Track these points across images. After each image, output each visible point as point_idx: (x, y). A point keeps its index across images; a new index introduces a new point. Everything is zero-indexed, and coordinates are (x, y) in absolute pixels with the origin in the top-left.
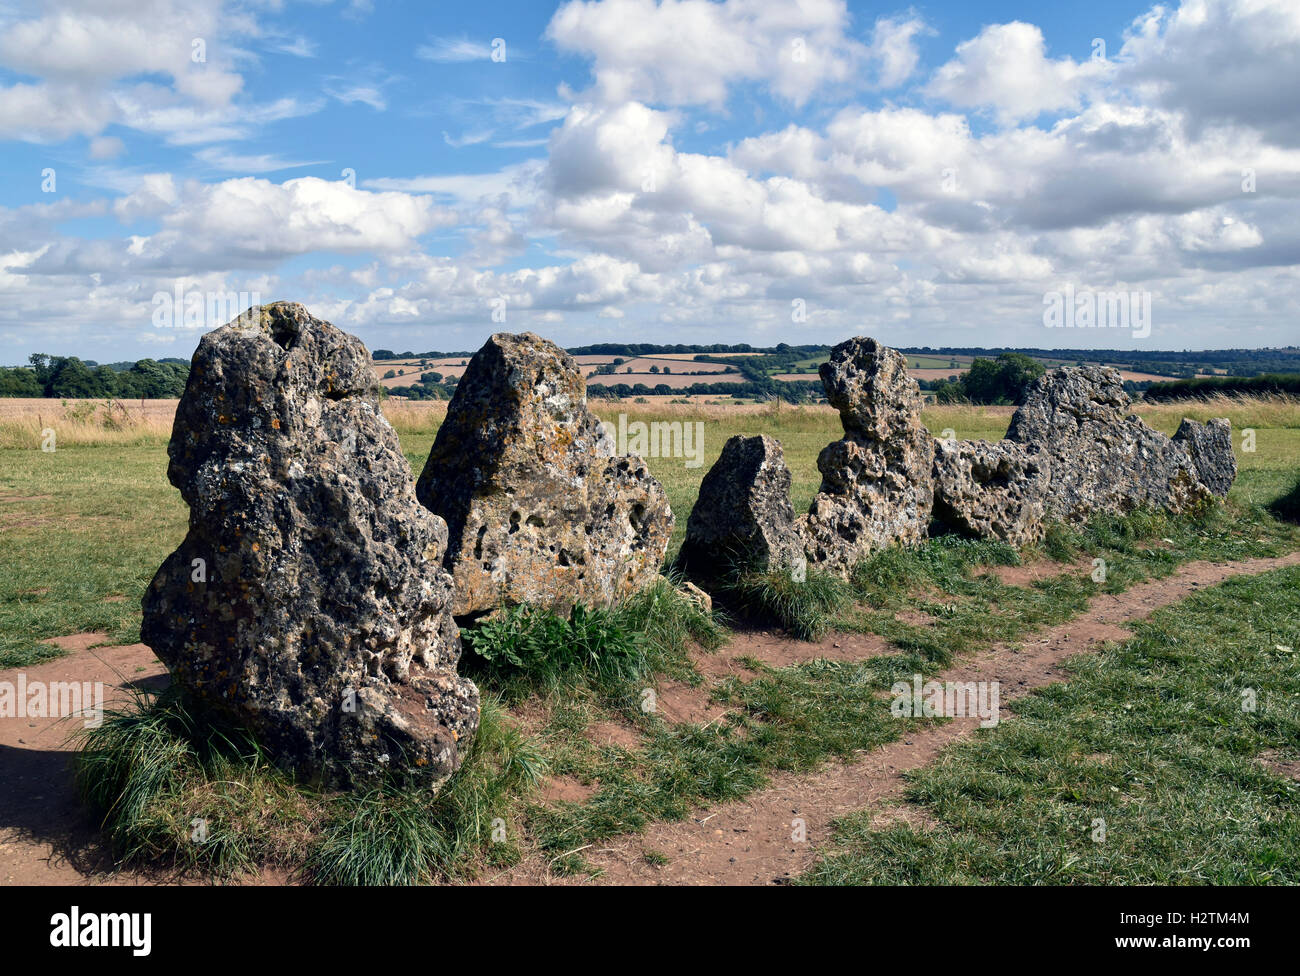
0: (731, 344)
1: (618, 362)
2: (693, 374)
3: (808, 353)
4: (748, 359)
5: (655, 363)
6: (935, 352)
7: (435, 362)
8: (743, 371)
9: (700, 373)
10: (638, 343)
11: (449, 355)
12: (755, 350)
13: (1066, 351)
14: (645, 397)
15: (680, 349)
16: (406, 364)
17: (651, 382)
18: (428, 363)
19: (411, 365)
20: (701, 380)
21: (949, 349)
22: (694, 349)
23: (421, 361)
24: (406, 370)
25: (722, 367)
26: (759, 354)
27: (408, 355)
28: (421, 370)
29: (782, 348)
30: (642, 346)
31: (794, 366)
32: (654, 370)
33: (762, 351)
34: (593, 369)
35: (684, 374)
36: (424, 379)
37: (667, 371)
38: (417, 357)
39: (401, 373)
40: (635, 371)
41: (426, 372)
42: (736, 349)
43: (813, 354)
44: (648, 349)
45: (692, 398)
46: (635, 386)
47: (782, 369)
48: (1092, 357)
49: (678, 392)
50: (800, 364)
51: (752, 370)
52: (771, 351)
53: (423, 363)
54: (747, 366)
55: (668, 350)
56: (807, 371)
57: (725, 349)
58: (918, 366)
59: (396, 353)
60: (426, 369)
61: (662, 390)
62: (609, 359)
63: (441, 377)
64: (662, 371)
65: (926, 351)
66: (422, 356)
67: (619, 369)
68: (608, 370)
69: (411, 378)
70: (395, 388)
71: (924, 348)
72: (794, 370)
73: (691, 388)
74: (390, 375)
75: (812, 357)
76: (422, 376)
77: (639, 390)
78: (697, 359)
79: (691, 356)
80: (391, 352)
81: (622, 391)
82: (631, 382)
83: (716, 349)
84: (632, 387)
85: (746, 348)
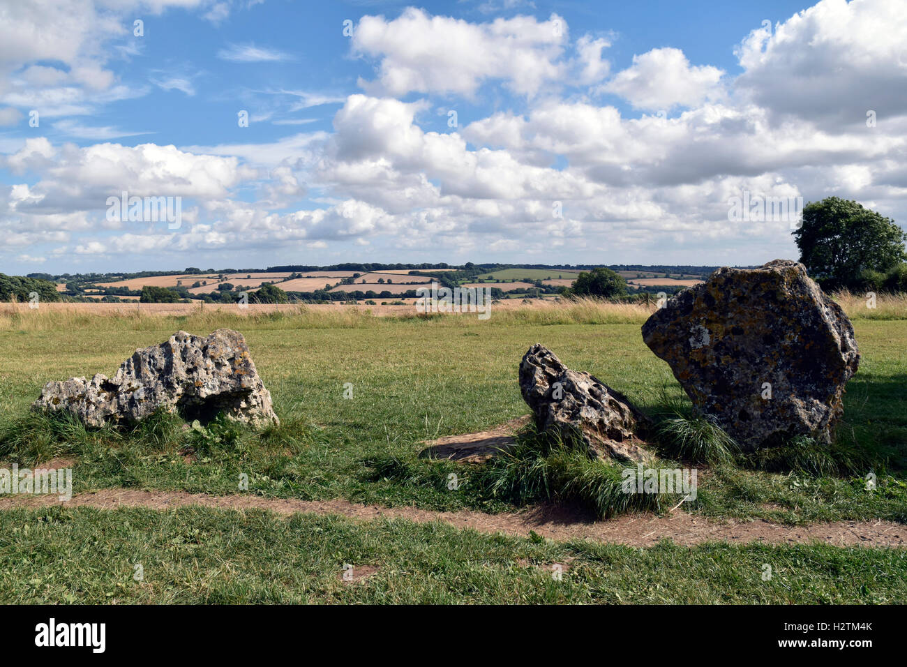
0: (434, 263)
1: (356, 276)
2: (408, 284)
3: (486, 269)
4: (446, 273)
5: (382, 276)
6: (573, 268)
7: (229, 276)
8: (441, 281)
9: (412, 283)
10: (370, 263)
11: (240, 271)
12: (450, 267)
13: (660, 267)
14: (374, 300)
15: (399, 267)
16: (208, 278)
17: (378, 289)
18: (224, 277)
19: (212, 278)
20: (412, 288)
21: (583, 266)
22: (409, 267)
23: (219, 276)
24: (208, 281)
25: (427, 279)
26: (453, 270)
27: (212, 271)
28: (219, 281)
29: (469, 266)
30: (373, 265)
31: (477, 278)
32: (381, 281)
33: (455, 268)
34: (339, 281)
35: (402, 284)
36: (220, 288)
37: (390, 282)
38: (217, 272)
39: (204, 283)
40: (368, 283)
41: (223, 283)
42: (438, 266)
43: (490, 269)
44: (377, 267)
45: (406, 300)
46: (367, 292)
47: (468, 280)
48: (676, 271)
49: (396, 296)
50: (481, 277)
51: (448, 281)
52: (462, 268)
53: (220, 277)
54: (445, 278)
55: (391, 267)
56: (485, 281)
57: (430, 266)
58: (560, 277)
59: (201, 270)
60: (222, 281)
61: (385, 295)
62: (350, 274)
63: (233, 286)
64: (386, 282)
65: (567, 267)
66: (221, 272)
67: (357, 281)
68: (349, 281)
69: (211, 287)
70: (199, 294)
71: (566, 266)
72: (477, 281)
73: (406, 294)
74: (196, 285)
75: (489, 272)
76: (219, 286)
77: (370, 295)
78: (411, 274)
79: (407, 272)
80: (198, 269)
81: (358, 296)
82: (364, 289)
83: (424, 266)
84: (365, 293)
85: (444, 266)
